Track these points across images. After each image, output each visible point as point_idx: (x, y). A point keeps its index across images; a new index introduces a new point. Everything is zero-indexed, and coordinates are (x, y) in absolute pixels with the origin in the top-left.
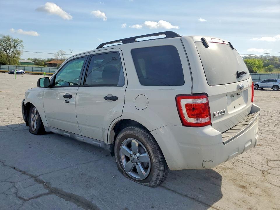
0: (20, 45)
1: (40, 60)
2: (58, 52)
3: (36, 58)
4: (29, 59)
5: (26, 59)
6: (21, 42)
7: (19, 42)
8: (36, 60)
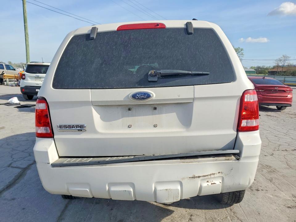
0: (241, 53)
1: (264, 68)
2: (280, 57)
3: (259, 66)
4: (251, 68)
5: (249, 68)
6: (242, 50)
7: (239, 51)
8: (259, 68)
